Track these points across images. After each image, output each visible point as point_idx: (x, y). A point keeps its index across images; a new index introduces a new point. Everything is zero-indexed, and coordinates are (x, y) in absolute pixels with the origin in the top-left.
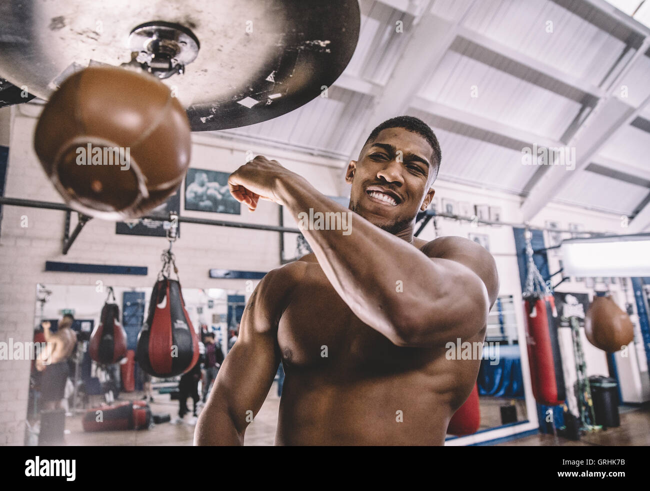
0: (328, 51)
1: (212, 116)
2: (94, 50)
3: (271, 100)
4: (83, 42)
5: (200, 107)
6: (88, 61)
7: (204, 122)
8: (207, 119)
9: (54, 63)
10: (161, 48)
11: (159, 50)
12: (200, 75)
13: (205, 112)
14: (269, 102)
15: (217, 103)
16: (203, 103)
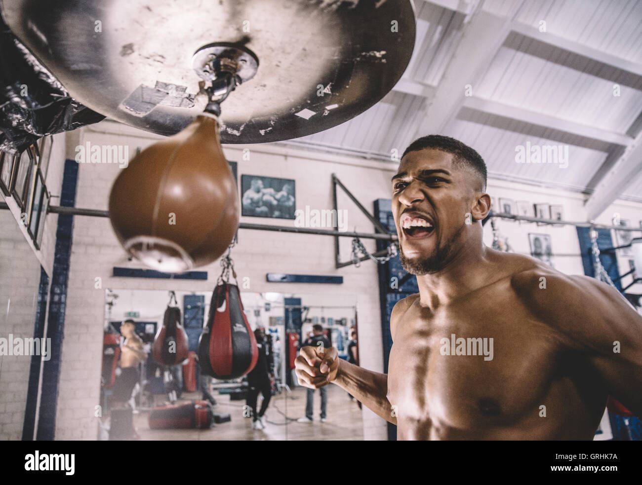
0: (384, 61)
1: (271, 128)
2: (160, 72)
3: (328, 110)
4: (150, 65)
5: (258, 120)
6: (155, 83)
7: (263, 134)
8: (266, 132)
9: (123, 86)
10: (222, 67)
11: (221, 69)
12: (259, 90)
13: (264, 125)
14: (326, 113)
15: (276, 116)
16: (262, 116)
